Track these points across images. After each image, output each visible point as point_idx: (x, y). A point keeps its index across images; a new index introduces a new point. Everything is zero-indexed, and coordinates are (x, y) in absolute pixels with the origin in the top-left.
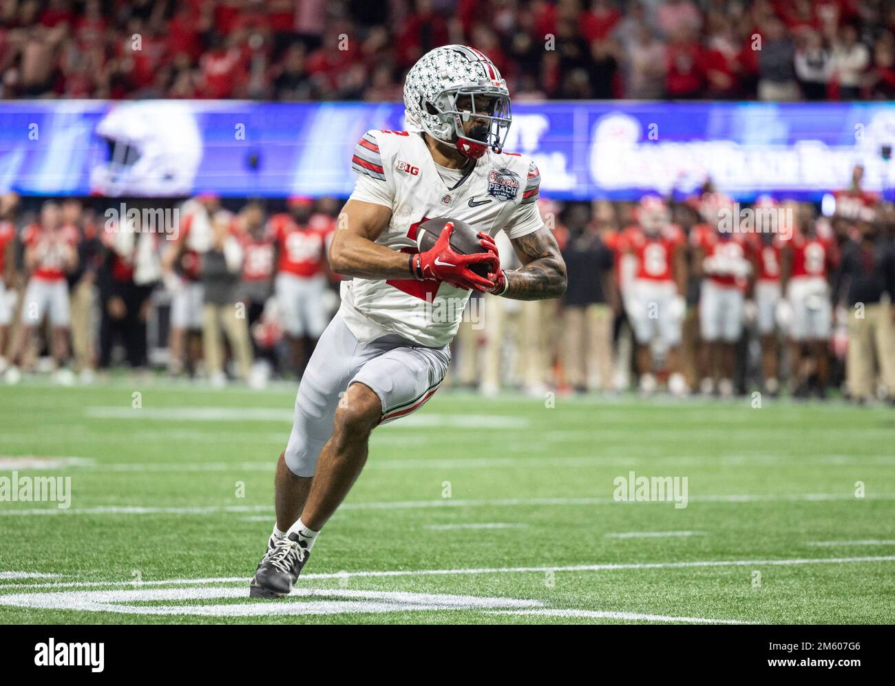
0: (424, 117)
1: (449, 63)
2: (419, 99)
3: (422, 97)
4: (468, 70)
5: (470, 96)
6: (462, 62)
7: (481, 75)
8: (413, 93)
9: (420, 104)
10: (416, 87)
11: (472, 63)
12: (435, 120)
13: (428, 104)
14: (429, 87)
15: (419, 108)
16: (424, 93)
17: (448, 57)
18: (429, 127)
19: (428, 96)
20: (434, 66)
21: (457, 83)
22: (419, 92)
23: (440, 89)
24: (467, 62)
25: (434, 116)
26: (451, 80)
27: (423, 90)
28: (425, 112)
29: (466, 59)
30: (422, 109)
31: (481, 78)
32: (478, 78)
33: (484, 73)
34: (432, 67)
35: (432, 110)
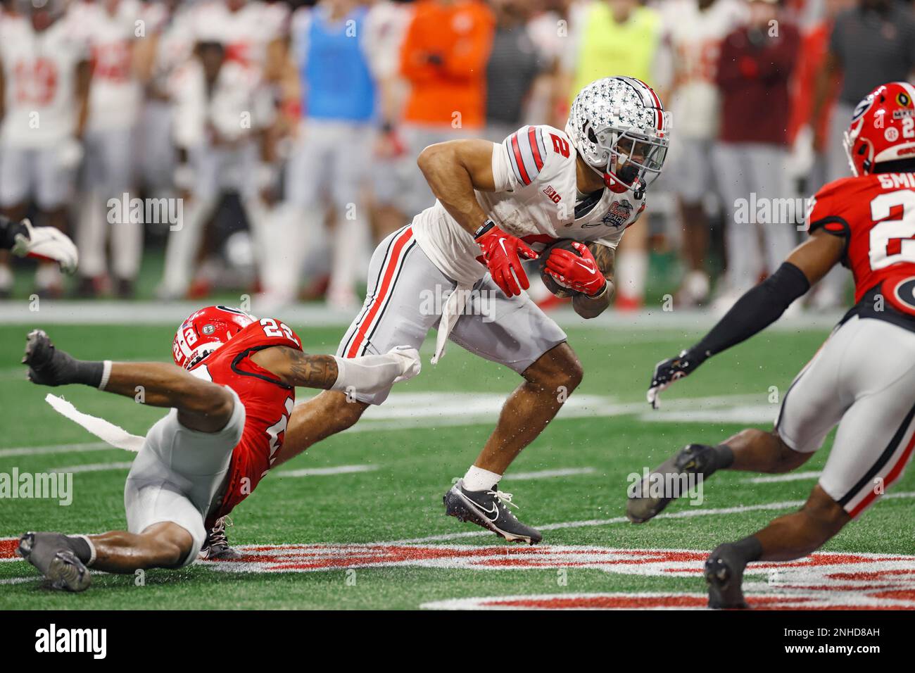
0: (583, 139)
1: (624, 101)
2: (585, 121)
3: (587, 121)
4: (640, 115)
5: (633, 141)
6: (637, 105)
7: (649, 123)
8: (581, 112)
9: (584, 126)
10: (586, 110)
11: (646, 109)
12: (592, 147)
13: (591, 130)
14: (598, 116)
15: (582, 129)
16: (591, 119)
17: (626, 94)
18: (584, 150)
19: (593, 124)
20: (610, 98)
21: (625, 123)
22: (587, 115)
23: (607, 123)
24: (642, 107)
25: (592, 143)
26: (620, 119)
27: (592, 116)
28: (586, 135)
29: (641, 103)
30: (584, 131)
31: (649, 127)
32: (645, 126)
33: (653, 122)
34: (607, 98)
35: (593, 138)
